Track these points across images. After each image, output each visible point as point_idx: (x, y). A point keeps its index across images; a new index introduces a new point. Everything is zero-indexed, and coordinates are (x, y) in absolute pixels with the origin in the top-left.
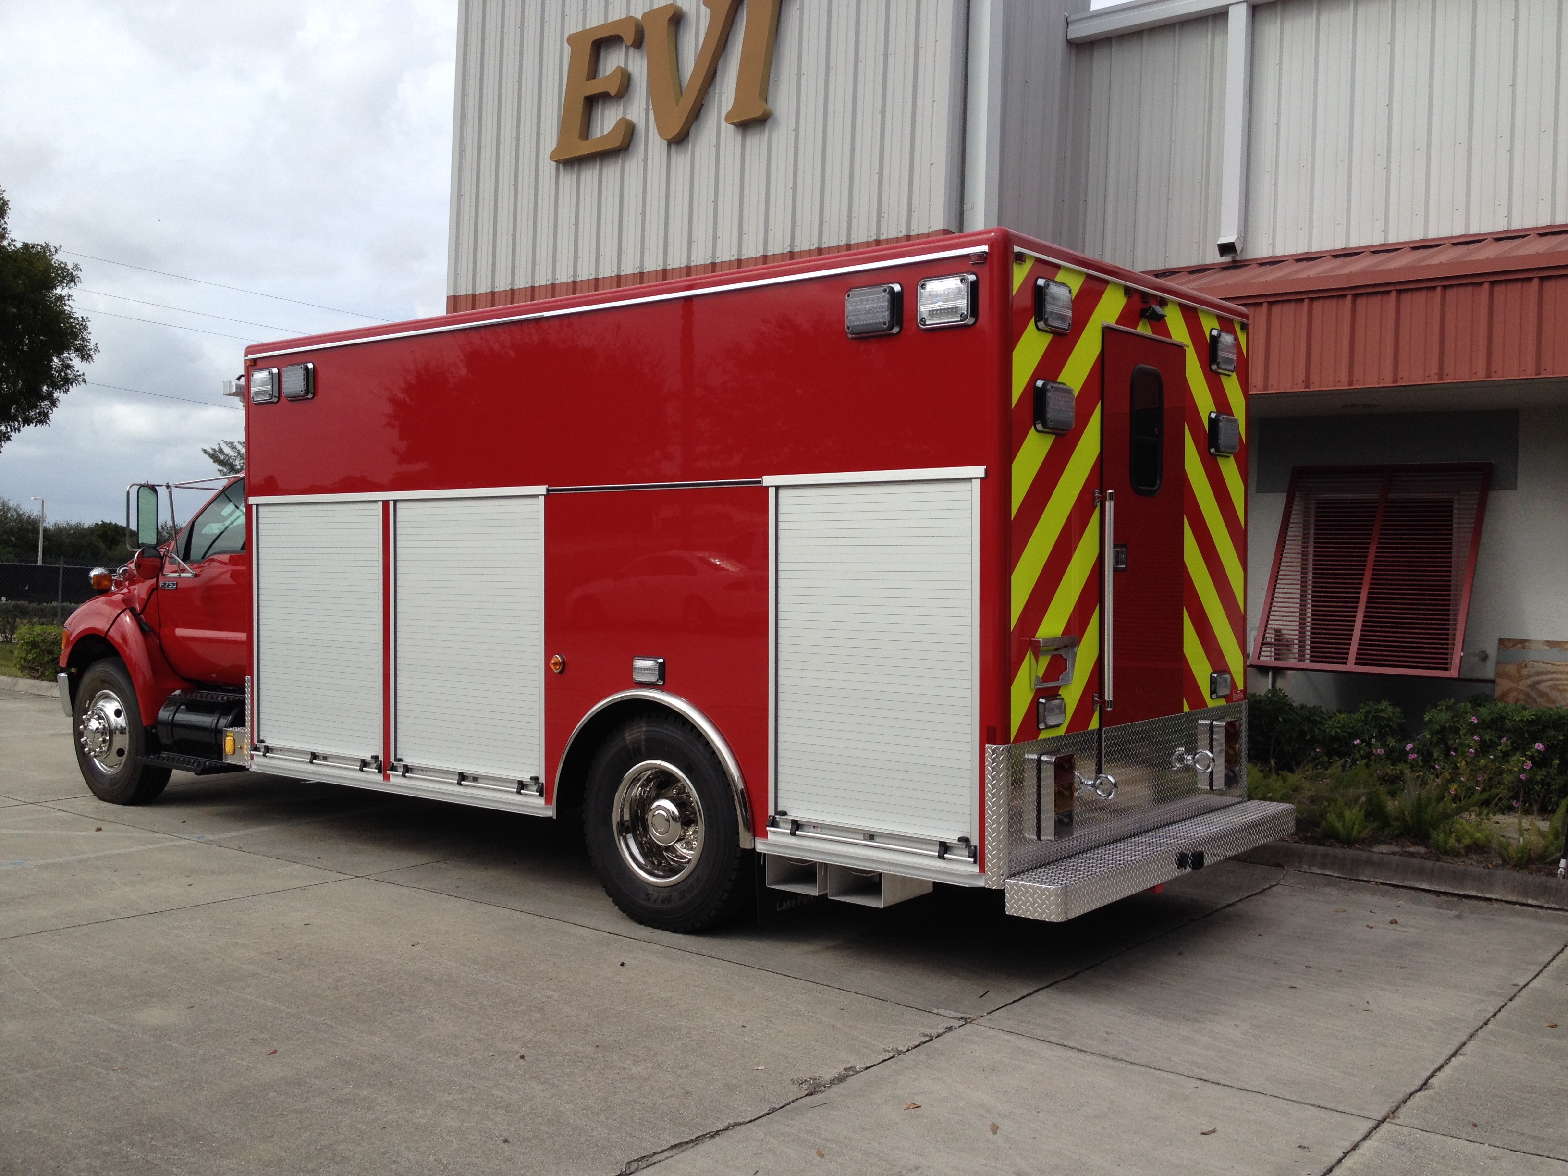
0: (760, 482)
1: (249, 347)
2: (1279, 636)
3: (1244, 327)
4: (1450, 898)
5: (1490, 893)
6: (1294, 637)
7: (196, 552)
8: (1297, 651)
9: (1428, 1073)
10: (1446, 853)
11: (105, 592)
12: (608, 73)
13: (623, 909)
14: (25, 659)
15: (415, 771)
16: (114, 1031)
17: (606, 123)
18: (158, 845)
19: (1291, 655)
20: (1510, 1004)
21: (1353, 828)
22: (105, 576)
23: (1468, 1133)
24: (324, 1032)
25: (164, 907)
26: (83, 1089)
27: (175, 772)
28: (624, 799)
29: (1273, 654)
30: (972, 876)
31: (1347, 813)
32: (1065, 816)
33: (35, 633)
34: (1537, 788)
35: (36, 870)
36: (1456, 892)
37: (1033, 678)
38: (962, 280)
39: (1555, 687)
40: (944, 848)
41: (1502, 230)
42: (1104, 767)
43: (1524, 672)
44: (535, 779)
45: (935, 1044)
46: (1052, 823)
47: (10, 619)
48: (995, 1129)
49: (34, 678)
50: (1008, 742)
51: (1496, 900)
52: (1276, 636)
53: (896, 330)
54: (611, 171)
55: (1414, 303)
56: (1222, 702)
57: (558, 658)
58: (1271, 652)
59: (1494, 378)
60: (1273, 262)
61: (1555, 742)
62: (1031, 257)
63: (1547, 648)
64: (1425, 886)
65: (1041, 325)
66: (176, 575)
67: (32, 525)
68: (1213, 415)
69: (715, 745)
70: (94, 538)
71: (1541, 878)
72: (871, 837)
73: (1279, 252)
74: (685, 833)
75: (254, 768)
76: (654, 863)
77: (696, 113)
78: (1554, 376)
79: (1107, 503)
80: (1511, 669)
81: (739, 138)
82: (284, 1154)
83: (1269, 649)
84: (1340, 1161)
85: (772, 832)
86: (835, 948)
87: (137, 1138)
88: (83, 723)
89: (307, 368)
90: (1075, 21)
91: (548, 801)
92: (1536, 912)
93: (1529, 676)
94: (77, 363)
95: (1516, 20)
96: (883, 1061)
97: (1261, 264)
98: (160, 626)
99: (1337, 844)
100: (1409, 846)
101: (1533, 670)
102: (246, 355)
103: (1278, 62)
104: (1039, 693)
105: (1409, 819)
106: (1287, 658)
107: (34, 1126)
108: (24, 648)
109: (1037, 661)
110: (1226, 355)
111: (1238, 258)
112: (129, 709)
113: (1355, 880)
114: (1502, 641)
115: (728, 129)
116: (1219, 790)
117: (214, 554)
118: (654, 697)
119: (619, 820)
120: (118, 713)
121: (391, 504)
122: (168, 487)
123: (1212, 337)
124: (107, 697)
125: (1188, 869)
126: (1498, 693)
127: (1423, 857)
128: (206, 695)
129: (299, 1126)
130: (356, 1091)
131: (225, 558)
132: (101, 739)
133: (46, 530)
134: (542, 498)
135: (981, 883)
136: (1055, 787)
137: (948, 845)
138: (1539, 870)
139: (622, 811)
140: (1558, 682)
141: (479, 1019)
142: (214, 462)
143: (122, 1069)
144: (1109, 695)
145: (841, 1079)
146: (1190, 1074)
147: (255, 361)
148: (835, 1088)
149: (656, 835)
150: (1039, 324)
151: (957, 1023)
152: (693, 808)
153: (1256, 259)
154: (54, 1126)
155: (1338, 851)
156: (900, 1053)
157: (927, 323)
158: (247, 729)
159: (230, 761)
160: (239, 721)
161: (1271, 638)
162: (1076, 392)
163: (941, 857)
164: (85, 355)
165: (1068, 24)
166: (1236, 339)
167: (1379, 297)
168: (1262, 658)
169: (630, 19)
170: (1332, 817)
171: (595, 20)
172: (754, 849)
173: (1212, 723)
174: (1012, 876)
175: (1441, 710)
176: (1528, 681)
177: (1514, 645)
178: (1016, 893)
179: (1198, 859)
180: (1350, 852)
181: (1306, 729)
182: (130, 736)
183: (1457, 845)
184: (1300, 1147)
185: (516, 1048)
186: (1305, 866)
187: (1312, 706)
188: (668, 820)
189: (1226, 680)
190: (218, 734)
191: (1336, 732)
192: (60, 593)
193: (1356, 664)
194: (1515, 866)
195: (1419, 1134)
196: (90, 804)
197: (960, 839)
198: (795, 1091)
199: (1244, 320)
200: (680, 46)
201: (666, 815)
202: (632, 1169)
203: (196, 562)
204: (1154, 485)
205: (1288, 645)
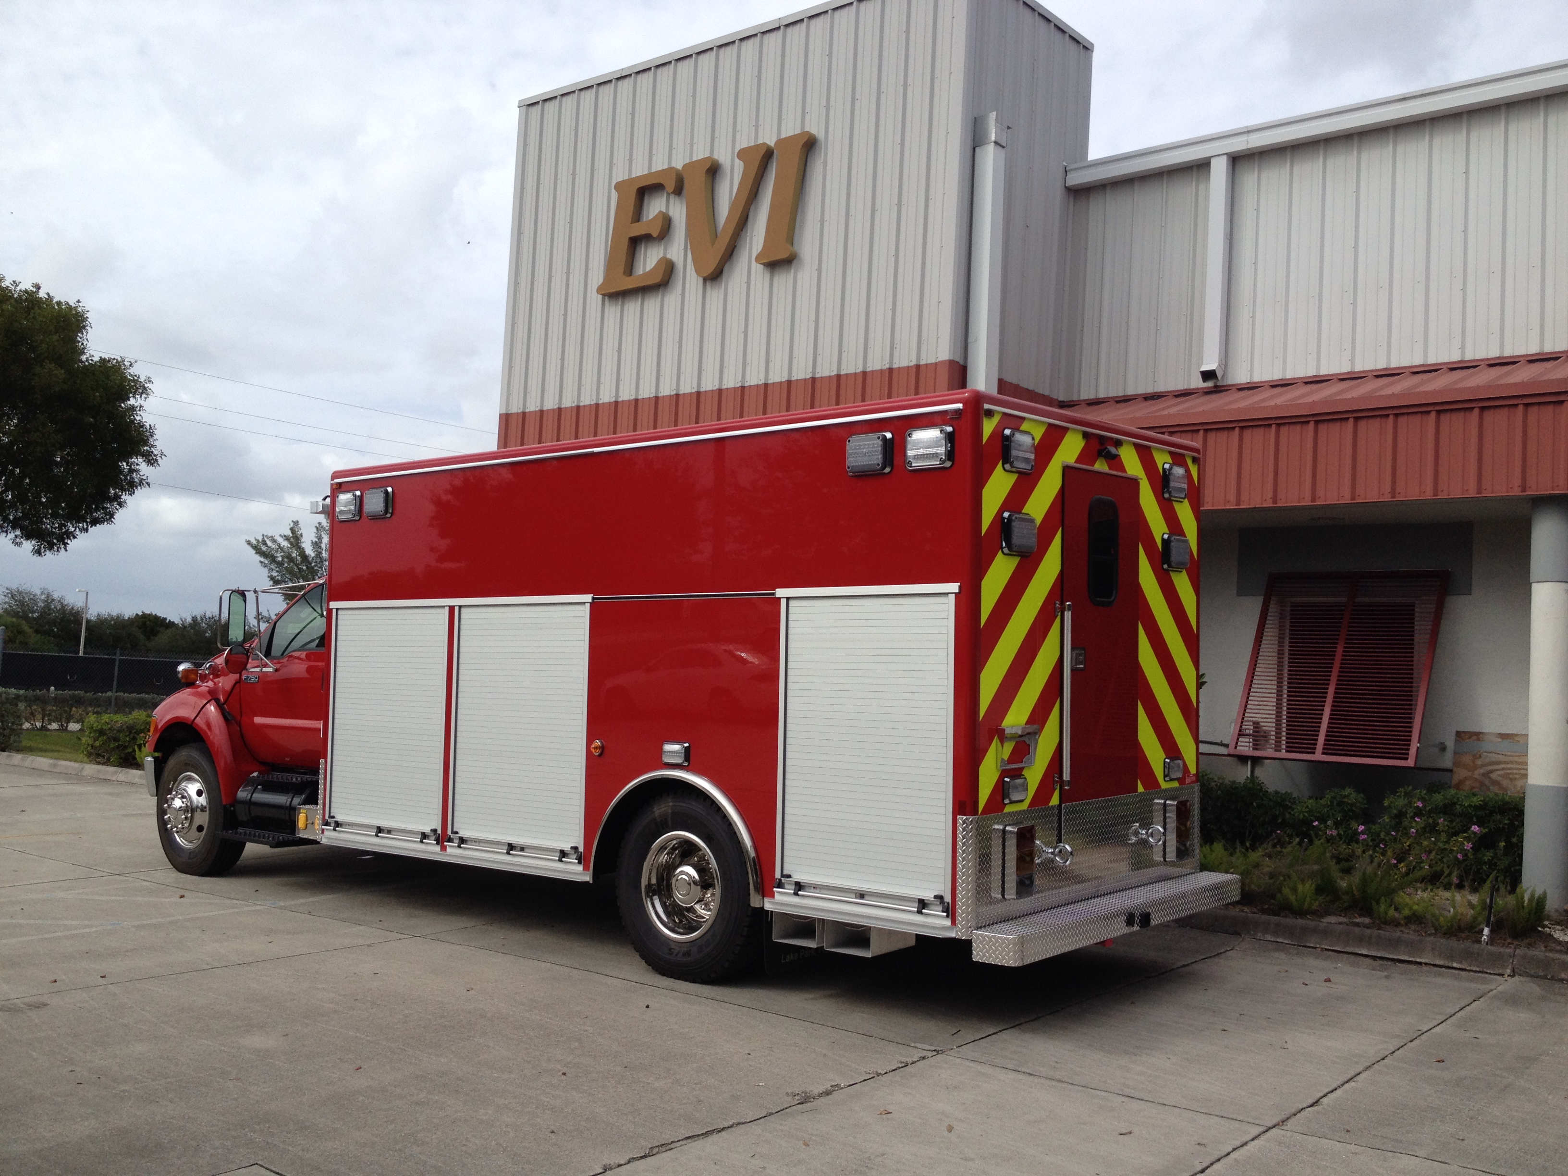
0: (773, 594)
1: (335, 473)
2: (1258, 728)
3: (1195, 460)
4: (1385, 962)
5: (1420, 958)
6: (1270, 729)
7: (276, 651)
8: (1273, 742)
9: (1322, 1094)
10: (1386, 923)
11: (191, 684)
12: (651, 216)
13: (648, 963)
14: (92, 746)
15: (469, 843)
16: (224, 1051)
17: (648, 260)
18: (236, 910)
19: (1268, 746)
20: (1411, 1045)
21: (1304, 901)
22: (193, 670)
23: (1340, 1137)
24: (399, 1054)
25: (250, 960)
26: (208, 1093)
27: (249, 845)
28: (652, 864)
29: (1251, 744)
30: (945, 928)
31: (1300, 888)
32: (1027, 878)
33: (103, 721)
34: (1484, 867)
35: (134, 929)
36: (1391, 956)
37: (999, 761)
38: (941, 431)
39: (1506, 776)
40: (922, 904)
41: (1456, 360)
42: (1063, 838)
43: (1479, 762)
44: (575, 849)
45: (909, 1069)
46: (1014, 884)
47: (66, 708)
48: (950, 1129)
49: (99, 763)
50: (974, 812)
51: (1426, 964)
52: (1254, 727)
53: (887, 470)
54: (652, 304)
55: (1370, 430)
56: (1176, 784)
57: (598, 743)
58: (1250, 743)
59: (1441, 496)
60: (1251, 387)
61: (1501, 826)
62: (999, 412)
63: (1500, 740)
64: (1364, 952)
65: (1007, 466)
66: (258, 670)
67: (74, 616)
68: (1166, 536)
69: (732, 819)
70: (134, 629)
71: (1467, 944)
72: (862, 896)
73: (1257, 378)
74: (704, 895)
75: (324, 841)
76: (675, 921)
77: (730, 253)
78: (1494, 495)
79: (1066, 613)
80: (1467, 759)
81: (767, 276)
82: (375, 1139)
83: (1247, 740)
84: (1228, 1154)
85: (778, 892)
86: (831, 996)
87: (257, 1127)
88: (166, 801)
89: (387, 492)
90: (1072, 170)
91: (586, 868)
92: (1459, 974)
93: (1482, 766)
94: (144, 468)
95: (1467, 173)
96: (864, 1081)
97: (1240, 390)
98: (241, 716)
99: (1291, 916)
100: (1356, 917)
101: (1487, 760)
102: (332, 479)
103: (1255, 208)
104: (1004, 773)
105: (1356, 893)
106: (1264, 749)
107: (173, 1118)
108: (92, 735)
109: (1002, 746)
110: (1178, 485)
111: (1220, 383)
112: (211, 788)
113: (1303, 946)
114: (1458, 734)
115: (758, 269)
116: (1172, 861)
117: (294, 651)
118: (680, 777)
119: (647, 883)
120: (199, 793)
121: (457, 609)
122: (255, 592)
123: (1164, 469)
124: (190, 779)
125: (1136, 928)
126: (1454, 782)
127: (1366, 926)
128: (277, 776)
129: (385, 1120)
130: (429, 1097)
131: (303, 655)
132: (183, 817)
133: (88, 621)
134: (588, 605)
135: (952, 934)
136: (1018, 853)
137: (926, 901)
138: (1467, 938)
139: (650, 874)
140: (1509, 771)
141: (528, 1046)
142: (256, 553)
143: (238, 1079)
144: (1066, 776)
145: (827, 1093)
146: (1121, 1093)
147: (340, 485)
148: (823, 1099)
149: (679, 896)
150: (1005, 466)
151: (929, 1054)
152: (711, 873)
153: (1235, 385)
154: (189, 1118)
155: (1290, 921)
156: (879, 1075)
157: (913, 465)
158: (320, 807)
159: (302, 836)
160: (312, 799)
161: (1250, 730)
162: (1038, 521)
163: (919, 912)
164: (151, 460)
165: (1066, 171)
166: (1188, 471)
167: (1338, 424)
168: (1238, 748)
169: (671, 169)
170: (1286, 891)
171: (640, 170)
172: (763, 908)
173: (1165, 802)
174: (977, 928)
175: (1399, 796)
176: (1482, 771)
177: (1470, 738)
178: (981, 942)
179: (1145, 919)
180: (1300, 922)
181: (1277, 813)
182: (210, 814)
183: (1397, 915)
184: (1199, 1144)
185: (559, 1067)
186: (1259, 934)
187: (1284, 792)
188: (689, 884)
189: (1179, 765)
190: (292, 811)
191: (1304, 816)
192: (115, 683)
193: (1323, 753)
194: (1445, 934)
195: (1299, 1137)
196: (173, 876)
197: (936, 897)
198: (789, 1100)
199: (1196, 455)
200: (716, 197)
201: (687, 879)
202: (654, 1152)
203: (275, 658)
204: (1111, 597)
205: (1266, 737)
